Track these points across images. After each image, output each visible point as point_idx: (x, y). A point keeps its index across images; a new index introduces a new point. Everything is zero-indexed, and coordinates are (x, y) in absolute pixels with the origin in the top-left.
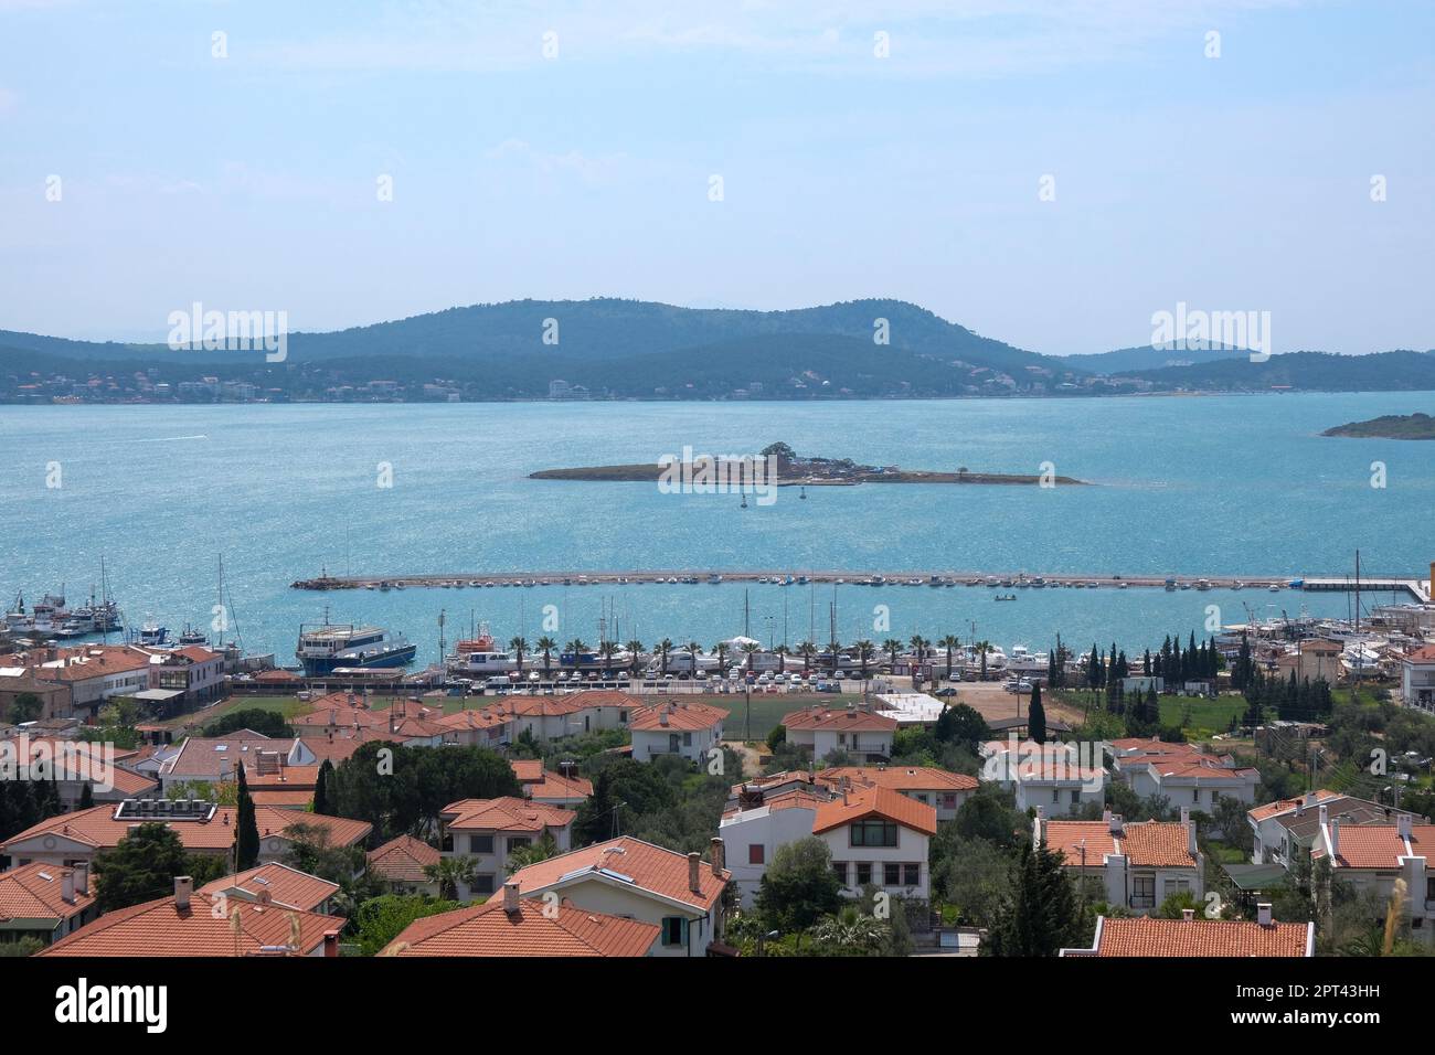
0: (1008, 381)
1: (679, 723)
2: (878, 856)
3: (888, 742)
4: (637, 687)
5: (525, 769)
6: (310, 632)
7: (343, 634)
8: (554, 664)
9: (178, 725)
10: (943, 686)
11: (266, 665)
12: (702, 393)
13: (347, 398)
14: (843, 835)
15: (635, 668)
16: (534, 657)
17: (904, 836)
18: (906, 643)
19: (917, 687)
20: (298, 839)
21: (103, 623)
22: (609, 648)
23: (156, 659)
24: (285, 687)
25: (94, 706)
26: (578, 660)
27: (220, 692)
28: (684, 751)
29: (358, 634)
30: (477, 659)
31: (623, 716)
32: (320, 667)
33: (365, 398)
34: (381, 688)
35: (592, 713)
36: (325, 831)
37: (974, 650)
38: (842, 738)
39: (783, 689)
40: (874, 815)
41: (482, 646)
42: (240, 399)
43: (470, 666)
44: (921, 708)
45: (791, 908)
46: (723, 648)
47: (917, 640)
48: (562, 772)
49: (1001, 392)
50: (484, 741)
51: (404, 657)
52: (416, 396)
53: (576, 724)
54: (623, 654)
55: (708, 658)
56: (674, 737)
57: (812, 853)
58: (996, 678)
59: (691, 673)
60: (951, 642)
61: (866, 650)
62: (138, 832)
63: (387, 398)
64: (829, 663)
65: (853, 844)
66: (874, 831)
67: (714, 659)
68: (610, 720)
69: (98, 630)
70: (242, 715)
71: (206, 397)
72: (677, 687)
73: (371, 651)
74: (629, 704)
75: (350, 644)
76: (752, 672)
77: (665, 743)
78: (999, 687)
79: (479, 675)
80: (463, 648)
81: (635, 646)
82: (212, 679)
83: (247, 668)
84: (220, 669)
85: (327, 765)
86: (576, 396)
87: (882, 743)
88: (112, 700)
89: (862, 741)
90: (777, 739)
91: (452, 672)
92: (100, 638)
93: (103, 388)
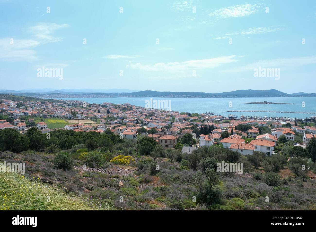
0: (285, 96)
1: (263, 123)
2: (289, 136)
3: (282, 126)
4: (257, 120)
5: (253, 127)
6: (229, 115)
7: (232, 115)
8: (250, 118)
9: (220, 122)
10: (284, 121)
11: (226, 118)
12: (258, 97)
13: (229, 97)
14: (286, 134)
15: (257, 119)
16: (248, 117)
17: (292, 134)
18: (281, 117)
19: (282, 121)
20: (237, 132)
21: (213, 114)
22: (254, 117)
23: (218, 117)
24: (227, 119)
25: (213, 120)
26: (252, 118)
27: (223, 120)
28: (263, 126)
29: (233, 115)
30: (243, 118)
31: (257, 123)
32: (230, 118)
33: (230, 97)
34: (235, 120)
35: (254, 122)
36: (239, 132)
37: (287, 118)
38: (277, 125)
39: (270, 121)
40: (289, 133)
41: (243, 116)
42: (220, 97)
43: (242, 118)
44: (283, 123)
45: (282, 141)
46: (264, 117)
47: (282, 117)
48: (255, 127)
49: (284, 97)
50: (246, 124)
51: (237, 117)
52: (234, 97)
53: (253, 123)
54: (255, 118)
55: (263, 118)
56: (262, 125)
57: (283, 136)
58: (289, 120)
59: (262, 119)
60: (285, 117)
61: (277, 118)
62: (225, 131)
63: (232, 97)
64: (274, 119)
65: (287, 135)
66: (289, 134)
67: (264, 118)
68: (256, 123)
69: (212, 114)
70: (226, 121)
71: (218, 97)
72: (260, 120)
73: (234, 117)
74: (258, 122)
75: (232, 116)
76: (267, 119)
77: (261, 125)
78: (290, 121)
79: (243, 119)
80: (242, 117)
81: (257, 117)
82: (222, 119)
83: (224, 118)
84: (223, 118)
85: (236, 126)
86: (247, 97)
87: (281, 126)
88: (214, 120)
89: (279, 125)
90: (271, 125)
91: (241, 118)
92: (212, 115)
93: (210, 96)
